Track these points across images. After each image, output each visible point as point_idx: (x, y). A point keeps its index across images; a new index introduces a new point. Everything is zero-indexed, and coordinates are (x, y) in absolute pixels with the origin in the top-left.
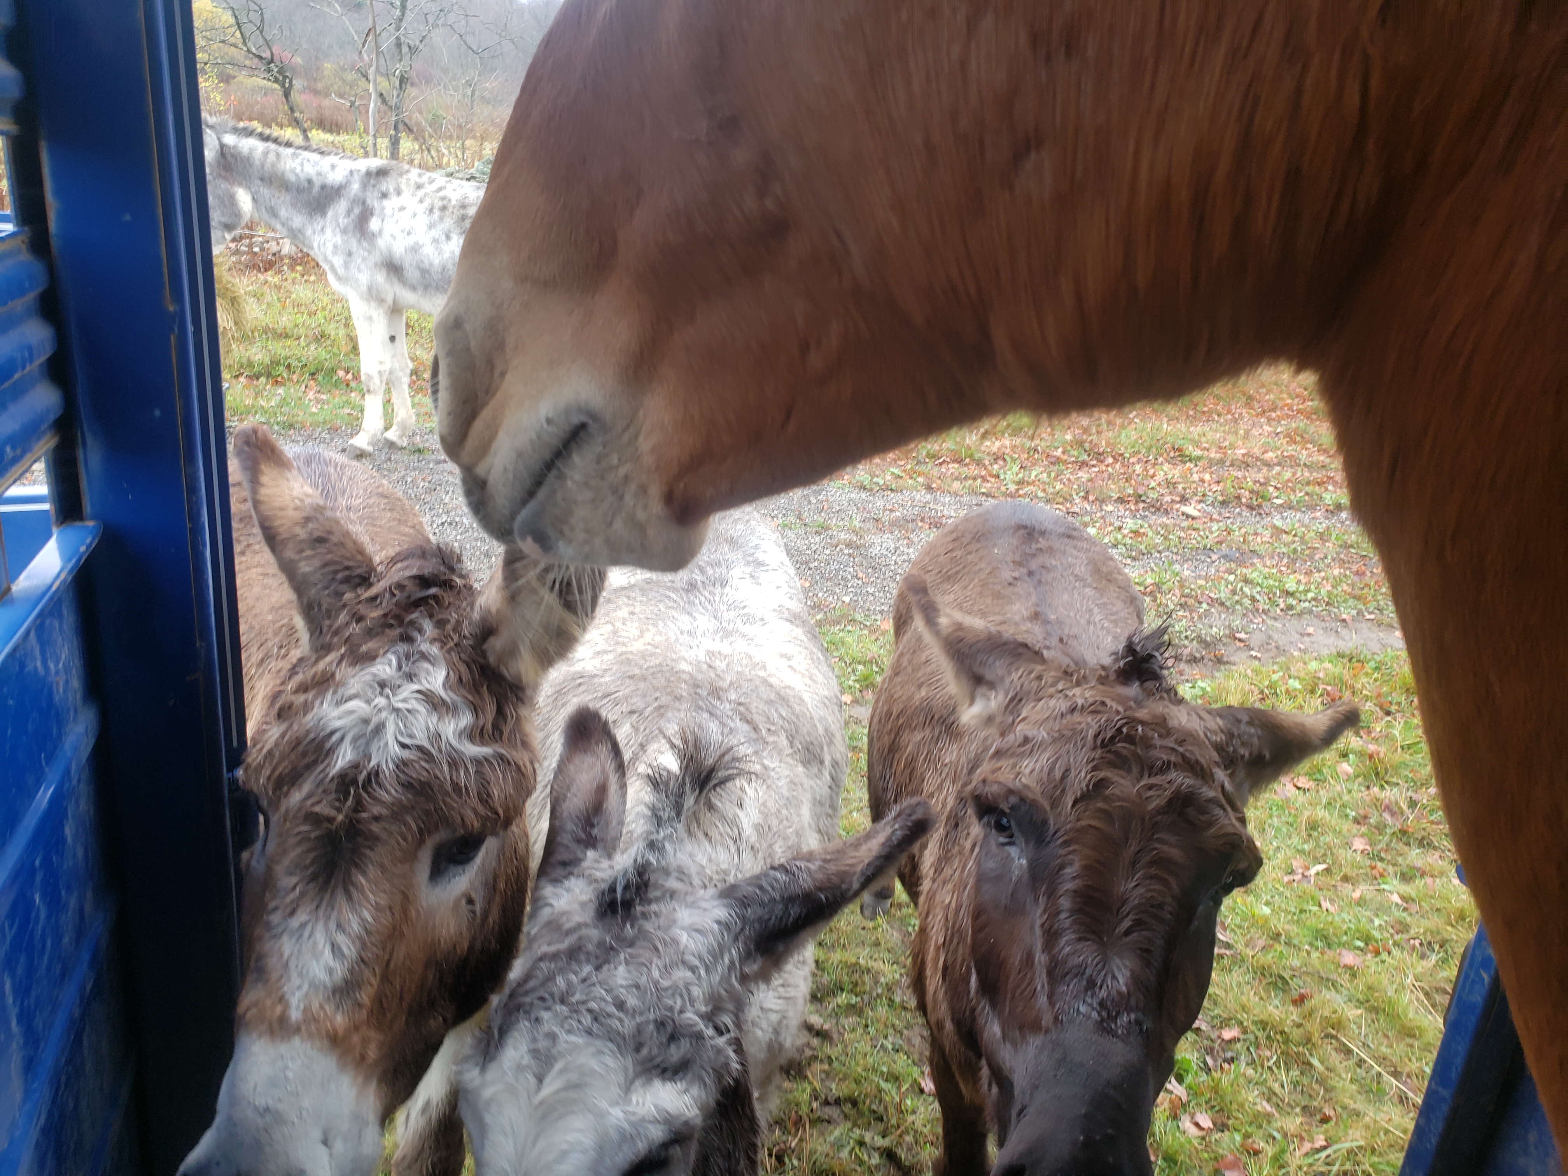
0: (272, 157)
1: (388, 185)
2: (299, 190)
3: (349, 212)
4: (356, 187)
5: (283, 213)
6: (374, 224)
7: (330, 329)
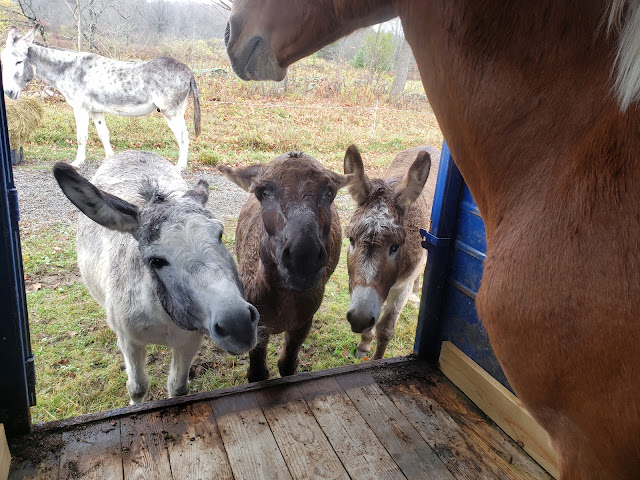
0: (44, 52)
1: (92, 63)
2: (55, 65)
3: (76, 73)
4: (79, 63)
5: (49, 74)
6: (86, 78)
7: (62, 124)
